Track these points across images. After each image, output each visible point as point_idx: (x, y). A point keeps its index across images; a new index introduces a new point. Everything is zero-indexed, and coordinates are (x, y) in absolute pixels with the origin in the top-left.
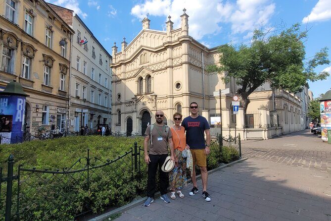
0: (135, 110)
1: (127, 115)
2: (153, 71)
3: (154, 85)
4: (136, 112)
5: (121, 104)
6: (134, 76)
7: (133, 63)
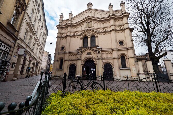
0: (80, 58)
1: (70, 62)
2: (98, 33)
3: (98, 42)
4: (81, 60)
5: (65, 53)
6: (80, 35)
7: (78, 26)
